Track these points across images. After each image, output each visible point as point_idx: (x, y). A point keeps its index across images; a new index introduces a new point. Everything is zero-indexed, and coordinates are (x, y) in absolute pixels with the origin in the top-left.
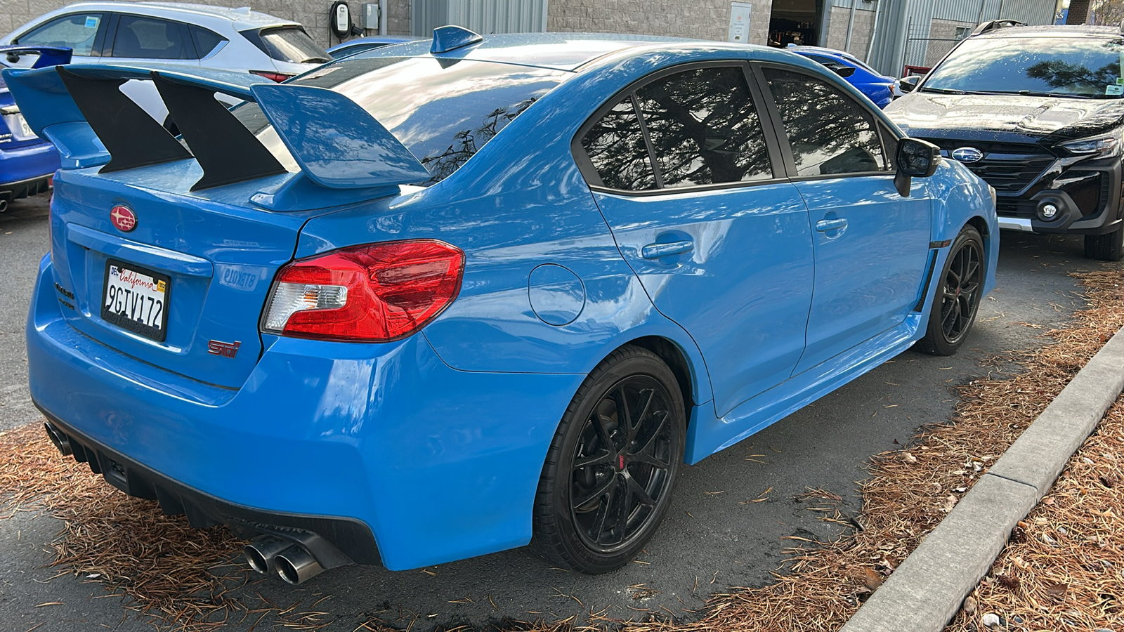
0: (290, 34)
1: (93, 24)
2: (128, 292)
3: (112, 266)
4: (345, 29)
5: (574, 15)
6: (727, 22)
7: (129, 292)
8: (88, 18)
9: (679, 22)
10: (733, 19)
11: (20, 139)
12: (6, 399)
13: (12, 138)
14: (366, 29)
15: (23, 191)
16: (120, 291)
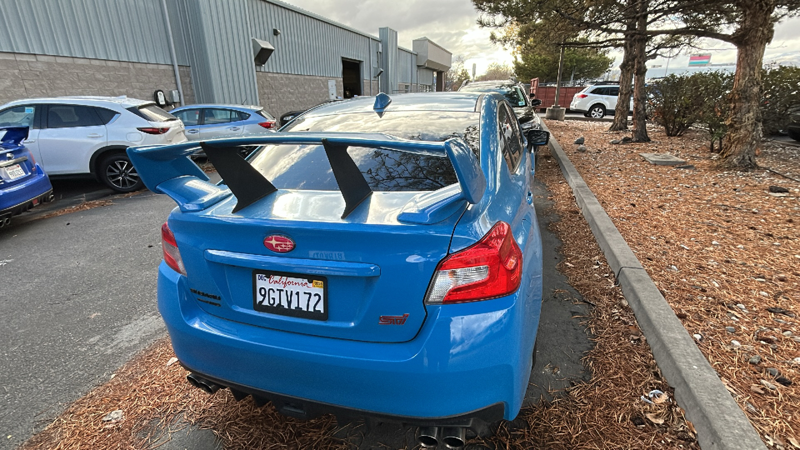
0: (153, 108)
1: (30, 111)
2: (280, 291)
3: (257, 275)
4: (164, 103)
5: (267, 89)
6: (328, 88)
7: (283, 290)
8: (26, 108)
9: (310, 89)
10: (330, 87)
11: (8, 181)
12: (96, 348)
13: (4, 181)
14: (174, 102)
15: (18, 211)
16: (271, 291)
